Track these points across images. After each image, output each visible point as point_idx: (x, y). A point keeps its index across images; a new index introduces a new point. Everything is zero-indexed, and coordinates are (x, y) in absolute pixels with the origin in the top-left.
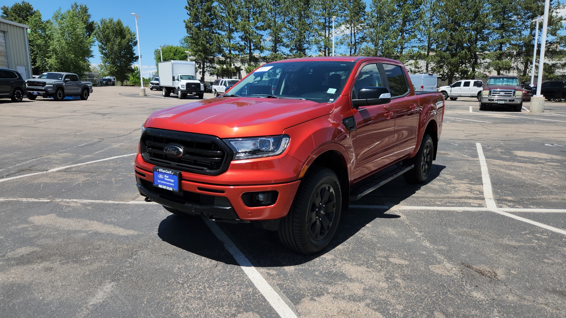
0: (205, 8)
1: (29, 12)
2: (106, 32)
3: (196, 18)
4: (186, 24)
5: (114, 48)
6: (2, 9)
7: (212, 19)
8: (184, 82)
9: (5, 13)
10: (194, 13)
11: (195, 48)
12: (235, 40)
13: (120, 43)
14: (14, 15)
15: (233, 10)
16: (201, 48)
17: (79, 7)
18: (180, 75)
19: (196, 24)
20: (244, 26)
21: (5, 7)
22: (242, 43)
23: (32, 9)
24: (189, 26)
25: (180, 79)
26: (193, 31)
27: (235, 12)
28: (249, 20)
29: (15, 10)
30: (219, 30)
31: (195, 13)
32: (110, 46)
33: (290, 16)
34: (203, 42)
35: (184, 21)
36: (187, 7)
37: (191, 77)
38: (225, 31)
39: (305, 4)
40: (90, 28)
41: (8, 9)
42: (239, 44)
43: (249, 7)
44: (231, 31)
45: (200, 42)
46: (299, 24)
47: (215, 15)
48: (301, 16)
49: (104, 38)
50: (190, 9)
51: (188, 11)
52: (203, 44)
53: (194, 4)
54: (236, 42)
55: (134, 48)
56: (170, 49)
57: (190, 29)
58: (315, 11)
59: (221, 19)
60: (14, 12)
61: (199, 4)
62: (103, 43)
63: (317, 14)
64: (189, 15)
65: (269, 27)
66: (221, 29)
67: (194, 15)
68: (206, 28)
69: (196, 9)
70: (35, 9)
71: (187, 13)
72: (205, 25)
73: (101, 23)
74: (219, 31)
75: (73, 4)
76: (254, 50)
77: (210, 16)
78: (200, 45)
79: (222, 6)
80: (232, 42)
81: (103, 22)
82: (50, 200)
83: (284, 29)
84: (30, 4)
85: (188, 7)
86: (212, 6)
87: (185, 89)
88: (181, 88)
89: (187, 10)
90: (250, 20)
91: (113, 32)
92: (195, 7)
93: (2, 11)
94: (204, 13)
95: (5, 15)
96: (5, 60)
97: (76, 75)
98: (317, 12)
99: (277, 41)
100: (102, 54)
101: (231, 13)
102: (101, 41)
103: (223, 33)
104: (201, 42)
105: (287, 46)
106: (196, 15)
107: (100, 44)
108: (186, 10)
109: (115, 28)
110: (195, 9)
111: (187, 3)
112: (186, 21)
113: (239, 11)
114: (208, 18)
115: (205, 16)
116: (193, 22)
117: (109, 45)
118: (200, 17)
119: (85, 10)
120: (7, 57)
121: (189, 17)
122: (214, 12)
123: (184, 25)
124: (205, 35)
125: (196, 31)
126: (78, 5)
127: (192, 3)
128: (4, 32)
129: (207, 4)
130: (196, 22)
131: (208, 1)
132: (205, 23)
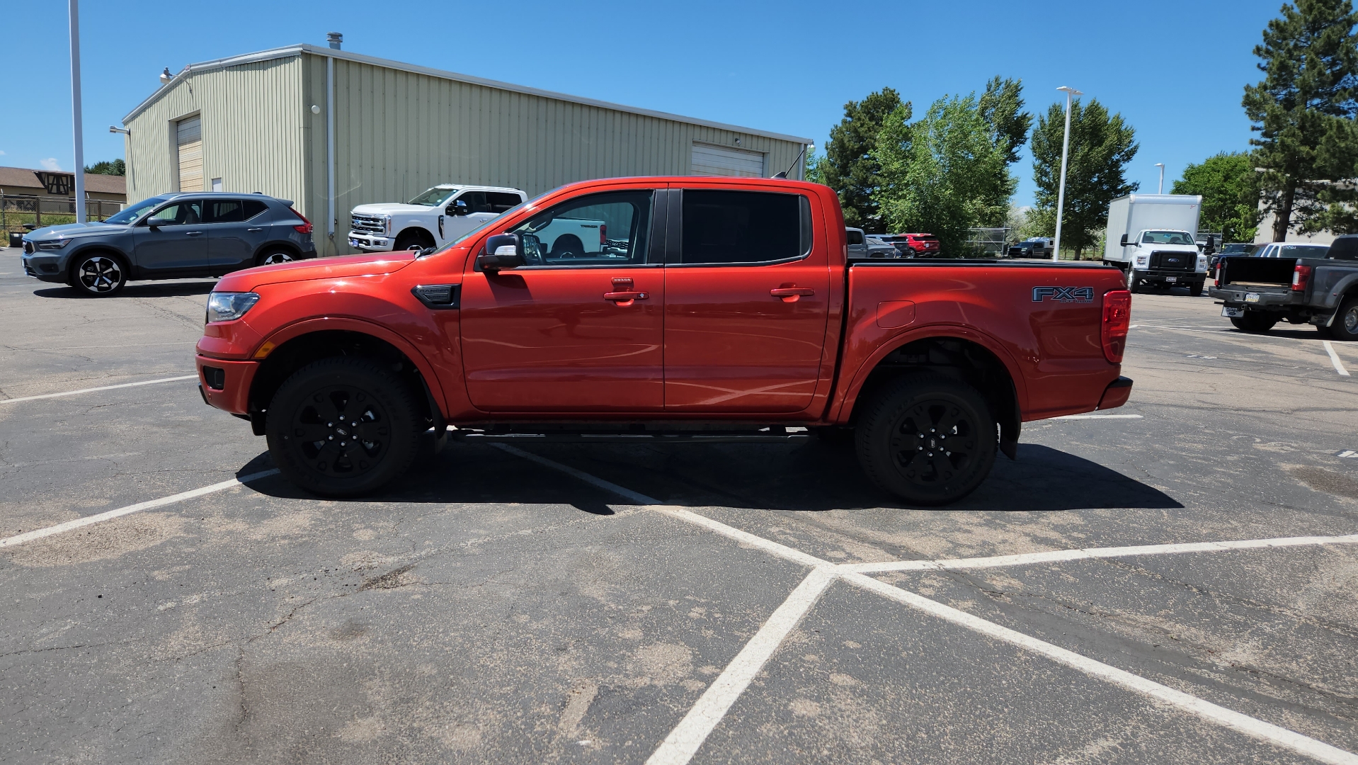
0: (1319, 44)
2: (1058, 134)
3: (1282, 75)
4: (1247, 96)
6: (846, 107)
8: (1147, 250)
9: (849, 115)
10: (1277, 63)
13: (1087, 154)
14: (863, 117)
16: (1279, 157)
17: (1003, 86)
18: (1144, 231)
19: (1284, 92)
21: (851, 103)
23: (899, 101)
24: (1256, 100)
25: (1140, 243)
26: (1265, 111)
29: (867, 107)
31: (1281, 63)
34: (1289, 141)
35: (1245, 89)
36: (1259, 50)
37: (1181, 236)
40: (1015, 129)
41: (855, 107)
49: (1050, 146)
50: (1268, 52)
51: (1265, 58)
52: (1288, 146)
53: (1284, 38)
55: (1124, 166)
56: (1215, 163)
57: (1258, 108)
60: (864, 112)
61: (1301, 34)
62: (1045, 161)
64: (1264, 69)
67: (1278, 69)
68: (1311, 99)
69: (1289, 51)
70: (904, 101)
71: (1259, 66)
72: (1308, 92)
73: (1050, 114)
75: (993, 79)
77: (1332, 64)
78: (1278, 150)
81: (1054, 110)
84: (896, 92)
85: (1264, 45)
87: (1146, 267)
88: (1135, 265)
89: (1260, 55)
92: (1288, 44)
93: (846, 112)
95: (849, 119)
100: (1040, 184)
102: (1040, 156)
104: (1282, 143)
106: (1283, 67)
107: (1038, 163)
108: (1256, 56)
109: (1080, 122)
110: (1283, 52)
111: (1263, 38)
112: (1253, 86)
114: (1321, 74)
116: (1274, 87)
118: (1295, 71)
119: (1014, 91)
121: (1264, 74)
123: (1242, 100)
124: (1302, 119)
125: (1273, 111)
126: (1001, 80)
127: (1278, 35)
128: (764, 154)
129: (1328, 31)
130: (1283, 85)
131: (1334, 22)
132: (1311, 87)
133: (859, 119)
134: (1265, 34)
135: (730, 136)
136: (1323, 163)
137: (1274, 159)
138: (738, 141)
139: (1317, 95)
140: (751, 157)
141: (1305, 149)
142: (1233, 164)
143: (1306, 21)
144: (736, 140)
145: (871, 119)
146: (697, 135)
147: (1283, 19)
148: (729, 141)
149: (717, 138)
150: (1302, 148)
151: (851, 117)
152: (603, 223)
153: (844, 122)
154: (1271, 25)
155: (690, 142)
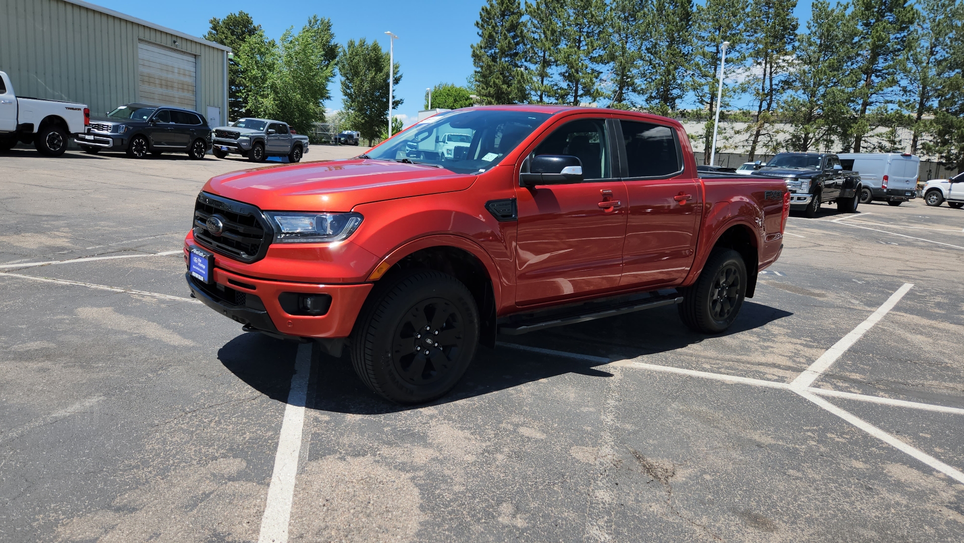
0: (507, 25)
1: (246, 27)
2: (355, 61)
3: (490, 41)
4: (474, 51)
5: (363, 86)
6: (211, 22)
7: (517, 44)
8: (452, 145)
9: (214, 28)
10: (487, 33)
11: (483, 91)
12: (550, 79)
13: (373, 78)
14: (226, 32)
15: (552, 29)
16: (492, 90)
17: (319, 22)
18: (447, 134)
19: (490, 52)
20: (568, 55)
21: (215, 19)
22: (564, 85)
23: (252, 23)
24: (478, 55)
25: (446, 141)
26: (483, 62)
27: (555, 32)
28: (579, 45)
29: (228, 24)
30: (526, 61)
31: (490, 33)
32: (358, 83)
33: (652, 40)
34: (497, 81)
35: (472, 46)
36: (478, 23)
37: (465, 138)
38: (536, 63)
39: (681, 20)
40: (330, 53)
41: (218, 23)
42: (556, 85)
43: (581, 25)
44: (546, 63)
45: (492, 80)
46: (667, 54)
47: (523, 37)
48: (672, 41)
49: (351, 69)
50: (482, 26)
51: (480, 29)
52: (497, 84)
53: (490, 19)
54: (552, 83)
55: (393, 88)
56: (449, 90)
57: (479, 60)
58: (699, 33)
59: (532, 43)
60: (226, 28)
61: (498, 17)
62: (348, 79)
63: (703, 37)
64: (480, 36)
65: (613, 58)
66: (529, 60)
67: (488, 37)
68: (505, 57)
69: (493, 27)
70: (255, 24)
71: (478, 33)
72: (503, 53)
73: (349, 46)
74: (525, 64)
75: (312, 17)
76: (581, 96)
77: (514, 37)
78: (491, 86)
79: (536, 22)
80: (545, 82)
81: (351, 44)
82: (123, 291)
83: (640, 63)
84: (249, 16)
85: (480, 22)
86: (520, 21)
87: (451, 156)
88: (446, 155)
89: (478, 27)
90: (581, 45)
91: (365, 60)
92: (492, 22)
93: (211, 25)
94: (505, 34)
95: (214, 32)
96: (193, 98)
97: (285, 125)
98: (703, 34)
99: (624, 82)
100: (346, 94)
101: (549, 33)
102: (345, 75)
103: (533, 67)
104: (494, 82)
105: (642, 92)
106: (491, 36)
107: (343, 79)
108: (476, 27)
109: (369, 54)
110: (490, 27)
111: (479, 17)
112: (475, 45)
113: (564, 31)
114: (509, 42)
115: (506, 38)
116: (485, 48)
117: (357, 81)
118: (497, 39)
119: (327, 27)
120: (195, 93)
121: (480, 39)
122: (522, 32)
123: (471, 53)
124: (502, 69)
125: (488, 62)
126: (318, 18)
127: (487, 17)
128: (195, 55)
129: (511, 18)
130: (490, 47)
131: (513, 13)
132: (505, 50)
133: (223, 33)
134: (481, 15)
135: (169, 37)
136: (514, 96)
137: (489, 92)
138: (177, 43)
139: (506, 56)
140: (186, 57)
141: (505, 87)
142: (458, 92)
143: (500, 10)
144: (175, 42)
145: (232, 34)
146: (141, 33)
147: (489, 7)
148: (168, 42)
149: (159, 39)
150: (503, 86)
151: (215, 30)
152: (85, 106)
153: (210, 33)
154: (483, 9)
155: (136, 39)
